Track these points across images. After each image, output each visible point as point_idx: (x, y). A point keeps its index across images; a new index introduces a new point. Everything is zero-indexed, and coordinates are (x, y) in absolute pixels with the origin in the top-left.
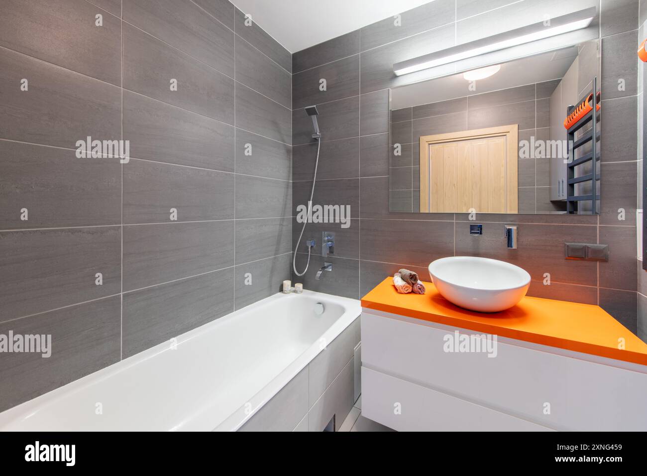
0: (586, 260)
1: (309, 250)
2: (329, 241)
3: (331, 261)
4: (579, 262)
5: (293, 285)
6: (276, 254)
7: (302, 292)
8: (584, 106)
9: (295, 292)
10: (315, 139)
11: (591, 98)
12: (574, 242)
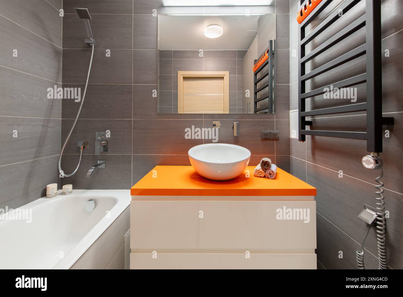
0: (270, 140)
1: (81, 151)
2: (102, 141)
3: (105, 159)
4: (267, 142)
5: (60, 187)
6: (35, 157)
7: (71, 192)
8: (265, 56)
9: (63, 194)
10: (89, 44)
11: (268, 52)
12: (265, 130)
